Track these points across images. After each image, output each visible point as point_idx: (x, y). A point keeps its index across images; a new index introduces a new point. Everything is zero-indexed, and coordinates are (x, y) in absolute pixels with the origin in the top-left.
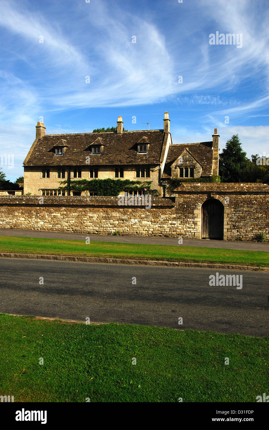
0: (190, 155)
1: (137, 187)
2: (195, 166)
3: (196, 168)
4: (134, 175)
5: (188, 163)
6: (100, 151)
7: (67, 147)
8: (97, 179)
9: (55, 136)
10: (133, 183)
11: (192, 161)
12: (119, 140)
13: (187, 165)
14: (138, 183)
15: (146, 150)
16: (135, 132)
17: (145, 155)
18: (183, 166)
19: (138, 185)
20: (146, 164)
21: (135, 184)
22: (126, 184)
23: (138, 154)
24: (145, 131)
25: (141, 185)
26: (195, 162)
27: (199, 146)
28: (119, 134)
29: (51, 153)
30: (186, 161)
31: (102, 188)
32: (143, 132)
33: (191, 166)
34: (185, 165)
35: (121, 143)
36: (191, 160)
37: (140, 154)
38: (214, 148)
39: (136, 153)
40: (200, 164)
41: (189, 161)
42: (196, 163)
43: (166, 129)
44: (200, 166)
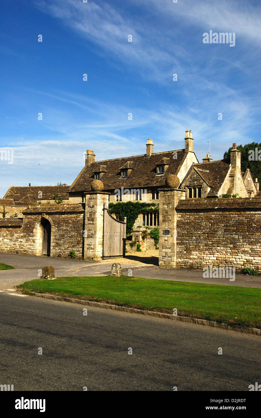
0: (197, 174)
1: (151, 209)
2: (201, 186)
3: (203, 187)
4: (150, 197)
5: (196, 183)
6: (127, 175)
7: (104, 172)
8: (121, 202)
9: (100, 162)
10: (149, 205)
11: (200, 180)
12: (145, 163)
13: (194, 185)
14: (153, 205)
15: (163, 172)
16: (162, 153)
17: (161, 177)
18: (191, 186)
19: (153, 208)
20: (160, 185)
21: (150, 206)
22: (143, 207)
23: (156, 175)
24: (170, 152)
25: (156, 207)
26: (202, 181)
27: (220, 164)
28: (147, 157)
29: (91, 179)
30: (194, 181)
31: (123, 211)
32: (168, 152)
33: (198, 186)
34: (193, 185)
35: (147, 165)
36: (198, 180)
37: (158, 175)
38: (231, 164)
39: (155, 175)
40: (206, 184)
41: (197, 180)
42: (203, 183)
43: (187, 148)
44: (206, 185)
